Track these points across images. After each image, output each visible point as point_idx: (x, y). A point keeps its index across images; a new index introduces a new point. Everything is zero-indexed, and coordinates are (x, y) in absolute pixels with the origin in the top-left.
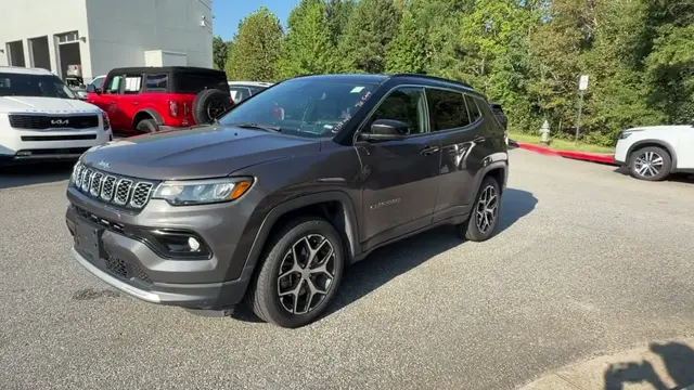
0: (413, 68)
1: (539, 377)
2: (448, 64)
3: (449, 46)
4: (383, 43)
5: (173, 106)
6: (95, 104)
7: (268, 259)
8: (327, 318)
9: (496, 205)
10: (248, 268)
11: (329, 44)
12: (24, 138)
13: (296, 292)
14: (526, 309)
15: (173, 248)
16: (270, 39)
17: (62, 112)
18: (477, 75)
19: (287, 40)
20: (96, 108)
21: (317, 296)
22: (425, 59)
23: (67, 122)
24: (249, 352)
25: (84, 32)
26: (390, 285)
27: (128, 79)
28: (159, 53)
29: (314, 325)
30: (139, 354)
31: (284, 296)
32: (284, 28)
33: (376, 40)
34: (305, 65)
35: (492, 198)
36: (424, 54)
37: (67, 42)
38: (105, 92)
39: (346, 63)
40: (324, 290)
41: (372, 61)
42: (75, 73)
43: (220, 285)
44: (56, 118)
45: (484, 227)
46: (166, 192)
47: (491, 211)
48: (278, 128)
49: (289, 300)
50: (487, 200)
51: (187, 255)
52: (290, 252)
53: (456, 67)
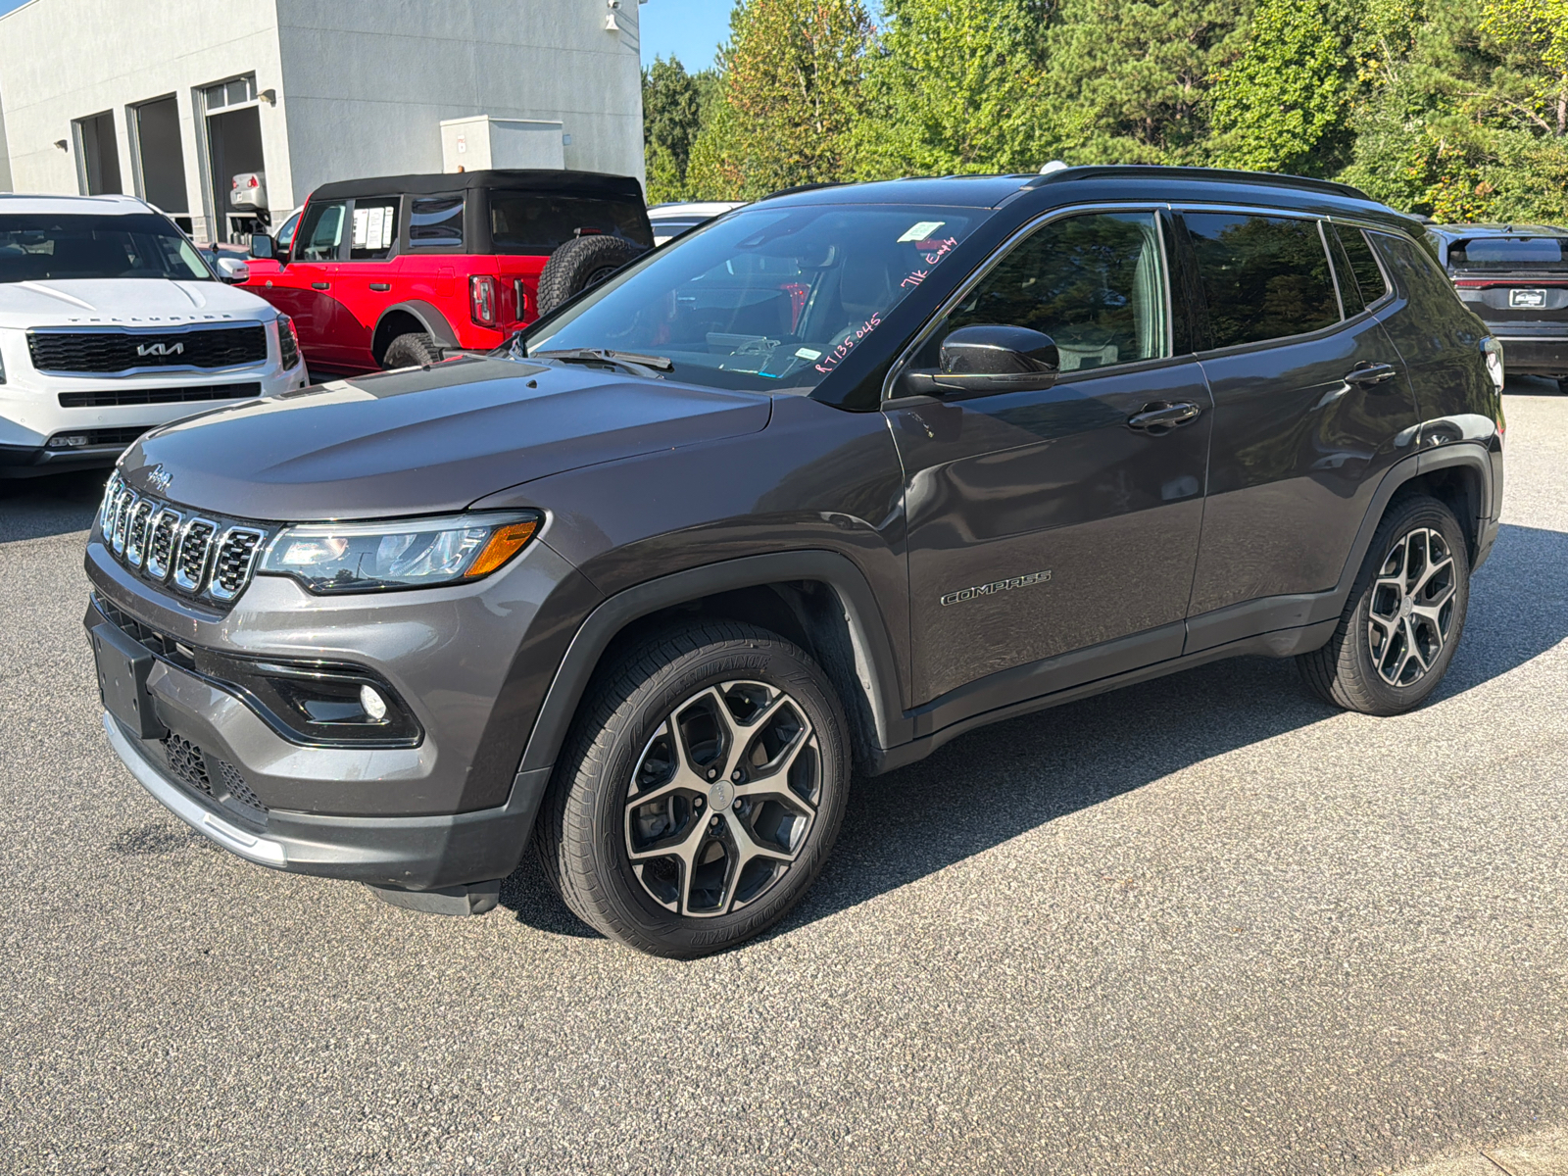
0: (1307, 118)
1: (1423, 1162)
2: (1431, 100)
3: (1436, 36)
4: (1204, 43)
5: (481, 290)
6: (263, 293)
7: (592, 751)
8: (792, 937)
9: (1452, 593)
10: (532, 774)
11: (1020, 58)
12: (67, 399)
13: (687, 850)
14: (1465, 946)
15: (318, 712)
16: (829, 56)
17: (165, 322)
18: (1538, 132)
19: (883, 55)
20: (261, 303)
21: (759, 869)
22: (1352, 88)
23: (179, 348)
24: (535, 1022)
25: (270, 77)
26: (1026, 844)
27: (360, 215)
28: (478, 127)
29: (746, 955)
30: (236, 1008)
31: (648, 863)
32: (874, 19)
33: (1179, 34)
34: (934, 135)
35: (1431, 569)
36: (1348, 71)
37: (227, 108)
38: (301, 256)
39: (1073, 119)
40: (787, 850)
41: (1164, 106)
42: (252, 196)
43: (447, 820)
44: (149, 338)
45: (1400, 666)
46: (298, 556)
47: (1431, 613)
48: (664, 363)
49: (665, 872)
50: (1414, 572)
51: (358, 734)
52: (662, 730)
53: (1463, 110)
